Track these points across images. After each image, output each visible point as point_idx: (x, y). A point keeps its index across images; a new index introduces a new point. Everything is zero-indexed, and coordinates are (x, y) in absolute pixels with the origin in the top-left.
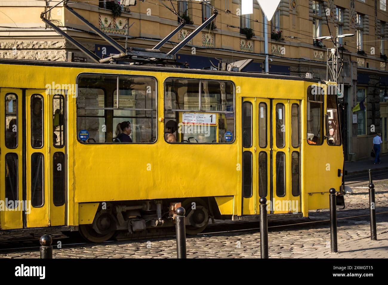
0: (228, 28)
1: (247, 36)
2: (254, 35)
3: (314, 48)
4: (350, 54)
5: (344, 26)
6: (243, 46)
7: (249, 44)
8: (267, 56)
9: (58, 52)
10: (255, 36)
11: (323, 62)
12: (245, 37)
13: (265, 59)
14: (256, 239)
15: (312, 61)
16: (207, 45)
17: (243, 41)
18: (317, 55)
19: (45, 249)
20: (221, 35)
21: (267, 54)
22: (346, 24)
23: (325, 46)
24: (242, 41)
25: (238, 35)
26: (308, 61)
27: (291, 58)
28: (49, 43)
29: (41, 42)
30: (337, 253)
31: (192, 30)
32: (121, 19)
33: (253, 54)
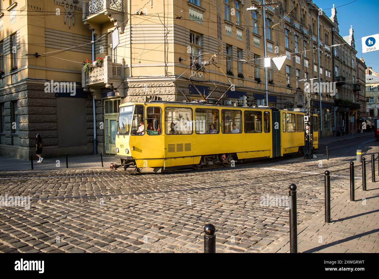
0: (249, 77)
1: (258, 82)
2: (261, 81)
3: (287, 88)
4: (302, 91)
6: (256, 86)
7: (259, 85)
9: (171, 88)
13: (266, 92)
16: (240, 86)
18: (288, 91)
20: (246, 81)
21: (267, 90)
22: (300, 77)
23: (292, 87)
24: (256, 84)
25: (254, 81)
26: (285, 94)
27: (277, 93)
28: (167, 83)
29: (163, 83)
31: (233, 78)
32: (200, 72)
33: (261, 90)
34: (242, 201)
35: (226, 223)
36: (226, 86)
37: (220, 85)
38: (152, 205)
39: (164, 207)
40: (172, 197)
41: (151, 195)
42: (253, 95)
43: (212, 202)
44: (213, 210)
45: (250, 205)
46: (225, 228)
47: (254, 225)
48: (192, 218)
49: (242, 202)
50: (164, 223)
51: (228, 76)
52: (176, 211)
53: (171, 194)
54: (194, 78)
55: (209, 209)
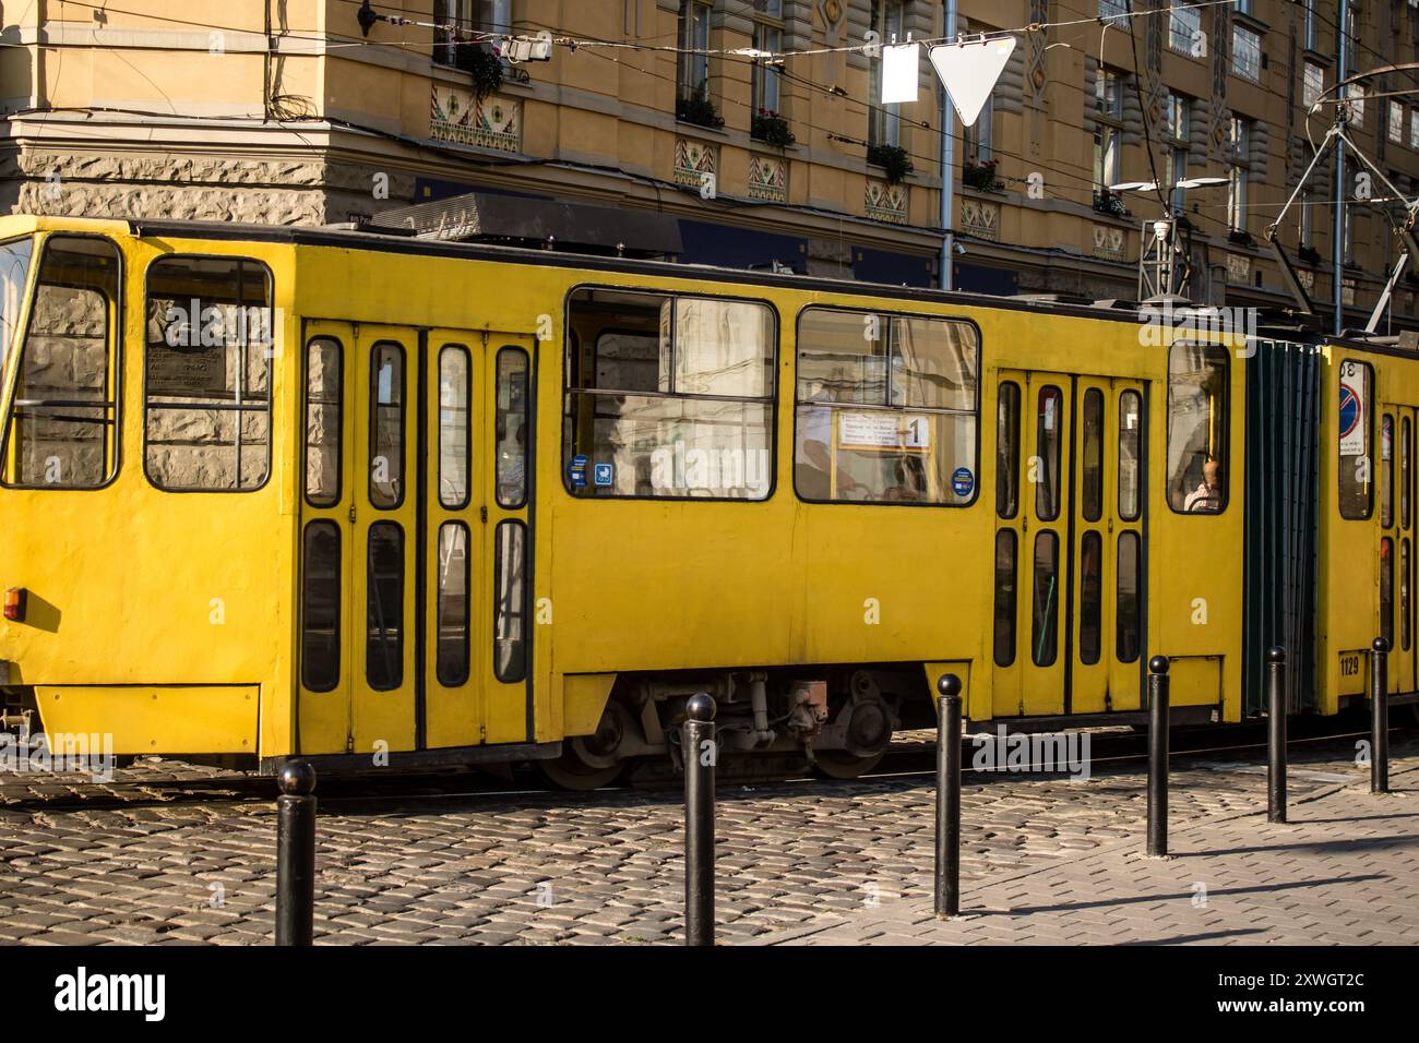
0: (830, 142)
1: (887, 171)
2: (911, 169)
3: (1097, 218)
4: (1205, 240)
5: (1190, 153)
6: (875, 202)
7: (895, 197)
8: (949, 237)
9: (301, 198)
10: (915, 173)
11: (1123, 263)
12: (882, 175)
13: (943, 244)
14: (908, 807)
15: (1087, 257)
16: (763, 196)
17: (875, 188)
18: (1102, 239)
19: (294, 804)
20: (809, 163)
21: (948, 231)
22: (1196, 147)
23: (1128, 214)
24: (873, 185)
25: (862, 166)
26: (1076, 258)
27: (1024, 247)
28: (274, 166)
29: (250, 164)
30: (1166, 857)
31: (719, 146)
32: (499, 102)
33: (906, 228)
34: (616, 849)
35: (488, 918)
36: (665, 197)
37: (626, 189)
38: (135, 852)
39: (197, 859)
40: (250, 823)
41: (132, 816)
42: (849, 257)
43: (455, 846)
44: (448, 874)
45: (648, 863)
46: (477, 933)
47: (621, 928)
48: (329, 896)
49: (610, 852)
50: (183, 913)
51: (682, 130)
52: (255, 876)
53: (246, 814)
54: (453, 141)
55: (427, 872)
